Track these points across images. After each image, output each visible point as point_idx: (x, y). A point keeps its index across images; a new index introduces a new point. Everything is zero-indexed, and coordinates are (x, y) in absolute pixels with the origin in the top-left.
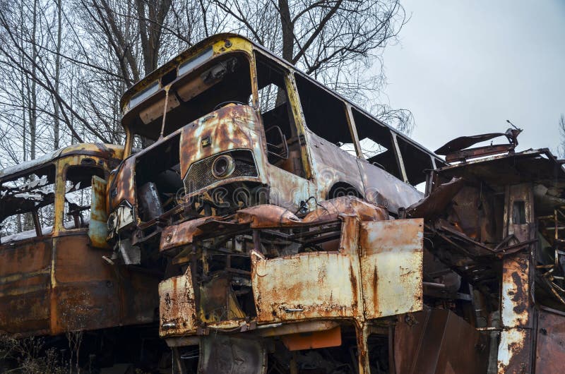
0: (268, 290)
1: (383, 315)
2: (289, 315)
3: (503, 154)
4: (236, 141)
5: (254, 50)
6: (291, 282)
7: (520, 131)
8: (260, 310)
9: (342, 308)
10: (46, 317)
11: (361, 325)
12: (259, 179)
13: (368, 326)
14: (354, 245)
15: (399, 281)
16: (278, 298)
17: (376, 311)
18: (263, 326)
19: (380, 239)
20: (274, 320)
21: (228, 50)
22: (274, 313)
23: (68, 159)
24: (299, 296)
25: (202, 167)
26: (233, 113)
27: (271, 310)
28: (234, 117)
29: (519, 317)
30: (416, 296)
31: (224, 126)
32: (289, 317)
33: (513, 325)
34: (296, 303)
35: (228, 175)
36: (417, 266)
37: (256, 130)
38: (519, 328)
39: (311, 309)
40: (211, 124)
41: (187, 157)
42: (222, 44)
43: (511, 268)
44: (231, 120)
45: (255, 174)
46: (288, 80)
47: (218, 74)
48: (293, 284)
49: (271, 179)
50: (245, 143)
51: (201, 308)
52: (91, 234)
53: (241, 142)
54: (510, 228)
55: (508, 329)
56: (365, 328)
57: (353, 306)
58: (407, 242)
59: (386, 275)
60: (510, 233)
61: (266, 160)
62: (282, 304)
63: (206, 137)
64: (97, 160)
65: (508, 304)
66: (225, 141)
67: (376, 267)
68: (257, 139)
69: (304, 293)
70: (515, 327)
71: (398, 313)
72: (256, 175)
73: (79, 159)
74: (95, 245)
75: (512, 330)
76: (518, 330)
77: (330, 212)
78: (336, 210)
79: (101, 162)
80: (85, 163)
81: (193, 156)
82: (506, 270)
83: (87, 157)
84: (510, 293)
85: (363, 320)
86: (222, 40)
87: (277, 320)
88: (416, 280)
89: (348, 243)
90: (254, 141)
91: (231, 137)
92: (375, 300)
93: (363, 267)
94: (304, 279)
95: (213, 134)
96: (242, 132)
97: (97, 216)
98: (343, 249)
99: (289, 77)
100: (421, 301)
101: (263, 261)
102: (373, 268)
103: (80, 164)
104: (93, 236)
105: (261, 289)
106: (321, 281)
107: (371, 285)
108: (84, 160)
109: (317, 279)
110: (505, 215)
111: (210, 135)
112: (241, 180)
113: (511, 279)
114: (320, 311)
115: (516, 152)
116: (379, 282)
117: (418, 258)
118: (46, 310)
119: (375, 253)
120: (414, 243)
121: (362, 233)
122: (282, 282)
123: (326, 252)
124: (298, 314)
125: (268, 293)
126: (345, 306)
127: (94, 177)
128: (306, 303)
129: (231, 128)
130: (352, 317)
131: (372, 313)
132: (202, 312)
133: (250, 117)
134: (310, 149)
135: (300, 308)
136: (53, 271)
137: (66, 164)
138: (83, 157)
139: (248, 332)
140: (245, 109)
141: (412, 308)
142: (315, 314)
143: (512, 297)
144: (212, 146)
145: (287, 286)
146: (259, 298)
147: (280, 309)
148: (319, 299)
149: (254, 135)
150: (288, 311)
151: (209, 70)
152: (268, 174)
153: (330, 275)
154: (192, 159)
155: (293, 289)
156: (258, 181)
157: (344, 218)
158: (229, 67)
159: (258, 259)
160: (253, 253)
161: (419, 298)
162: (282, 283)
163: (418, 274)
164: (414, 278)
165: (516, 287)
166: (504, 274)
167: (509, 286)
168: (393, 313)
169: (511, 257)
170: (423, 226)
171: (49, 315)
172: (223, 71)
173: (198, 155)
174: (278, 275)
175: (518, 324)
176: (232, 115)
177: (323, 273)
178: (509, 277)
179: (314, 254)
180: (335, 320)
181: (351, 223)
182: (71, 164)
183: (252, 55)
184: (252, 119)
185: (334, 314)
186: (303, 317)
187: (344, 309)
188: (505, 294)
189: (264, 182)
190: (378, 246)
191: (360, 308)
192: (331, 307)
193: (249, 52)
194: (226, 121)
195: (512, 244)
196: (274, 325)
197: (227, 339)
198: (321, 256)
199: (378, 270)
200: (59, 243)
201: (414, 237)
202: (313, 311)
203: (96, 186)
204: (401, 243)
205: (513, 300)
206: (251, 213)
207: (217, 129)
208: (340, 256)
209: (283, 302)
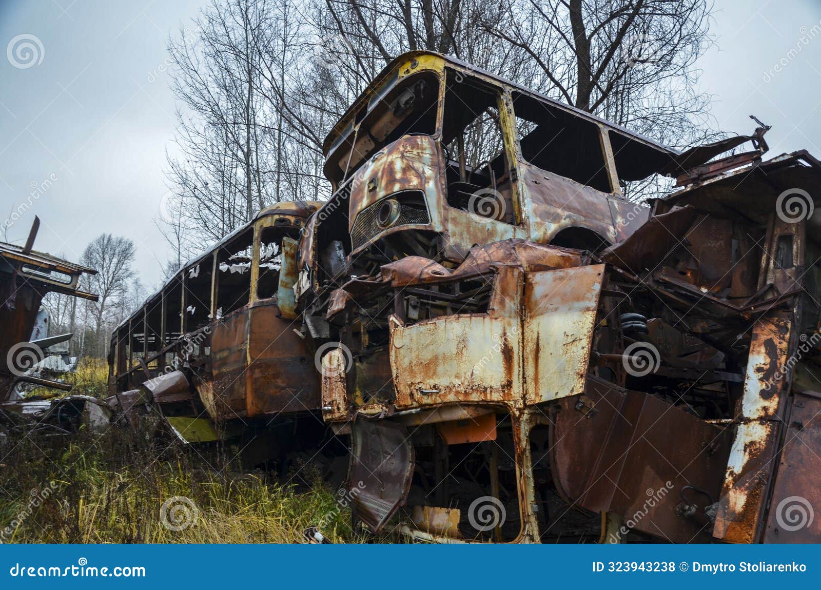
0: (405, 366)
1: (544, 399)
2: (426, 397)
3: (746, 166)
4: (405, 180)
5: (445, 68)
6: (427, 356)
7: (768, 128)
8: (398, 392)
9: (486, 389)
10: (244, 397)
11: (517, 413)
12: (430, 226)
13: (531, 414)
14: (512, 304)
15: (561, 352)
16: (415, 377)
17: (537, 394)
18: (404, 412)
19: (546, 296)
20: (412, 404)
21: (413, 72)
22: (412, 395)
23: (262, 221)
24: (434, 373)
25: (368, 215)
26: (403, 147)
27: (409, 391)
28: (404, 151)
29: (766, 403)
30: (578, 374)
31: (392, 163)
32: (426, 400)
33: (756, 417)
34: (432, 382)
35: (391, 224)
36: (585, 331)
37: (433, 165)
38: (762, 420)
39: (448, 390)
40: (379, 163)
41: (355, 206)
42: (408, 65)
43: (765, 332)
44: (400, 155)
45: (426, 220)
46: (502, 100)
47: (407, 103)
48: (429, 357)
49: (450, 227)
50: (415, 182)
51: (357, 389)
52: (280, 303)
53: (409, 181)
54: (770, 275)
55: (748, 421)
56: (525, 417)
57: (503, 387)
58: (578, 298)
59: (548, 343)
60: (768, 282)
61: (443, 201)
62: (419, 383)
63: (373, 180)
64: (292, 219)
65: (753, 384)
66: (392, 181)
67: (538, 334)
68: (433, 175)
69: (440, 369)
70: (758, 419)
71: (558, 397)
72: (427, 222)
73: (272, 219)
74: (286, 317)
75: (753, 424)
76: (761, 424)
77: (479, 262)
78: (487, 259)
79: (297, 222)
80: (279, 223)
81: (360, 204)
82: (757, 335)
83: (281, 216)
84: (759, 370)
85: (522, 407)
86: (409, 60)
87: (415, 404)
88: (581, 350)
89: (502, 303)
90: (427, 180)
91: (398, 176)
92: (536, 380)
93: (526, 334)
94: (441, 350)
95: (380, 174)
96: (413, 168)
97: (287, 284)
98: (493, 309)
99: (502, 97)
100: (583, 381)
101: (400, 328)
102: (535, 336)
103: (273, 225)
104: (283, 306)
105: (398, 364)
106: (460, 353)
107: (533, 359)
108: (277, 220)
109: (454, 351)
110: (764, 257)
111: (377, 176)
112: (406, 228)
113: (763, 350)
114: (457, 393)
115: (763, 160)
116: (541, 354)
117: (589, 319)
118: (244, 388)
119: (539, 315)
120: (587, 298)
121: (526, 288)
122: (418, 355)
123: (469, 315)
124: (434, 397)
125: (405, 370)
126: (491, 387)
127: (285, 238)
128: (442, 382)
129: (399, 165)
130: (502, 402)
131: (532, 398)
132: (358, 393)
133: (425, 149)
134: (522, 187)
135: (436, 389)
136: (248, 346)
137: (261, 226)
138: (277, 217)
139: (387, 418)
140: (419, 141)
141: (572, 391)
142: (451, 398)
143: (761, 375)
144: (378, 189)
145: (423, 361)
146: (397, 377)
147: (417, 390)
148: (457, 377)
149: (429, 172)
150: (424, 394)
151: (397, 100)
152: (445, 220)
153: (472, 345)
154: (359, 208)
155: (429, 364)
156: (429, 229)
157: (497, 269)
158: (417, 92)
159: (396, 326)
160: (391, 319)
161: (582, 376)
162: (418, 357)
163: (585, 342)
164: (580, 347)
165: (768, 360)
166: (753, 342)
167: (758, 359)
168: (553, 397)
169: (768, 317)
170: (602, 275)
171: (246, 394)
172: (411, 98)
173: (365, 202)
174: (414, 346)
175: (763, 414)
176: (401, 149)
177: (463, 343)
178: (760, 346)
179: (453, 317)
180: (477, 405)
181: (509, 275)
182: (265, 226)
183: (442, 74)
184: (428, 151)
185: (475, 397)
186: (439, 401)
187: (489, 390)
188: (750, 370)
189: (438, 228)
190: (542, 305)
191: (517, 390)
192: (472, 388)
193: (438, 71)
194: (394, 157)
195: (770, 297)
196: (413, 411)
197: (373, 427)
198: (461, 319)
199: (540, 338)
200: (253, 314)
201: (590, 290)
202: (450, 393)
203: (288, 249)
204: (569, 300)
205: (761, 380)
206: (393, 268)
207: (384, 168)
208: (487, 319)
209: (419, 380)
